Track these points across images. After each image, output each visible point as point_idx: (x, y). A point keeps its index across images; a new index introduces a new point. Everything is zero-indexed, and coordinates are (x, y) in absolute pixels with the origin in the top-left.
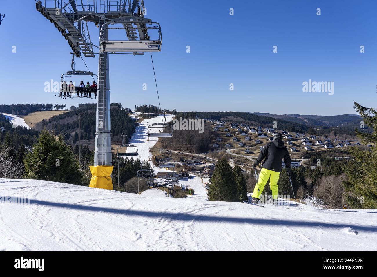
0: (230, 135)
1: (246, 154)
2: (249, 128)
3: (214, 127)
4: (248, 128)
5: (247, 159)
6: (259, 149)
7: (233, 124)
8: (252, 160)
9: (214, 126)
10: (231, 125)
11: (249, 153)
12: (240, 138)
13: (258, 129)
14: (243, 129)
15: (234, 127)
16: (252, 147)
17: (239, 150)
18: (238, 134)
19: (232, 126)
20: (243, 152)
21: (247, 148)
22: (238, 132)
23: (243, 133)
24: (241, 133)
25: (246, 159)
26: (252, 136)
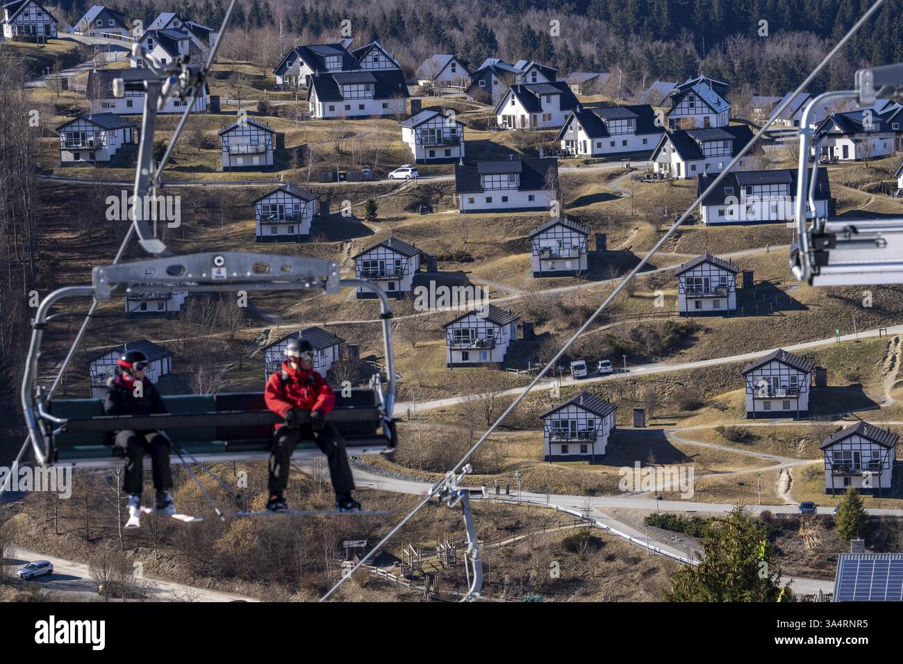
0: (309, 211)
1: (569, 468)
2: (568, 101)
3: (61, 109)
4: (552, 106)
5: (597, 543)
6: (737, 396)
7: (333, 64)
8: (667, 550)
9: (64, 98)
10: (306, 70)
11: (600, 447)
12: (457, 246)
13: (692, 117)
14: (479, 125)
15: (356, 95)
16: (640, 371)
17: (465, 415)
18: (424, 201)
19: (327, 88)
20: (516, 448)
21: (569, 381)
22: (423, 166)
23: (487, 181)
24: (469, 183)
25: (572, 545)
26: (622, 222)
